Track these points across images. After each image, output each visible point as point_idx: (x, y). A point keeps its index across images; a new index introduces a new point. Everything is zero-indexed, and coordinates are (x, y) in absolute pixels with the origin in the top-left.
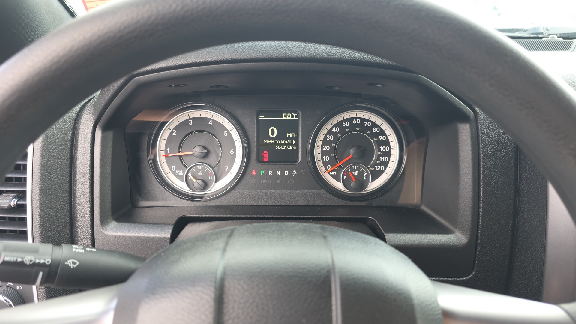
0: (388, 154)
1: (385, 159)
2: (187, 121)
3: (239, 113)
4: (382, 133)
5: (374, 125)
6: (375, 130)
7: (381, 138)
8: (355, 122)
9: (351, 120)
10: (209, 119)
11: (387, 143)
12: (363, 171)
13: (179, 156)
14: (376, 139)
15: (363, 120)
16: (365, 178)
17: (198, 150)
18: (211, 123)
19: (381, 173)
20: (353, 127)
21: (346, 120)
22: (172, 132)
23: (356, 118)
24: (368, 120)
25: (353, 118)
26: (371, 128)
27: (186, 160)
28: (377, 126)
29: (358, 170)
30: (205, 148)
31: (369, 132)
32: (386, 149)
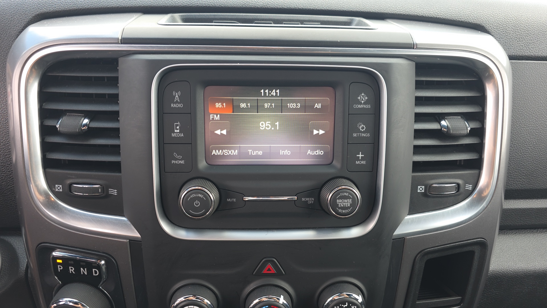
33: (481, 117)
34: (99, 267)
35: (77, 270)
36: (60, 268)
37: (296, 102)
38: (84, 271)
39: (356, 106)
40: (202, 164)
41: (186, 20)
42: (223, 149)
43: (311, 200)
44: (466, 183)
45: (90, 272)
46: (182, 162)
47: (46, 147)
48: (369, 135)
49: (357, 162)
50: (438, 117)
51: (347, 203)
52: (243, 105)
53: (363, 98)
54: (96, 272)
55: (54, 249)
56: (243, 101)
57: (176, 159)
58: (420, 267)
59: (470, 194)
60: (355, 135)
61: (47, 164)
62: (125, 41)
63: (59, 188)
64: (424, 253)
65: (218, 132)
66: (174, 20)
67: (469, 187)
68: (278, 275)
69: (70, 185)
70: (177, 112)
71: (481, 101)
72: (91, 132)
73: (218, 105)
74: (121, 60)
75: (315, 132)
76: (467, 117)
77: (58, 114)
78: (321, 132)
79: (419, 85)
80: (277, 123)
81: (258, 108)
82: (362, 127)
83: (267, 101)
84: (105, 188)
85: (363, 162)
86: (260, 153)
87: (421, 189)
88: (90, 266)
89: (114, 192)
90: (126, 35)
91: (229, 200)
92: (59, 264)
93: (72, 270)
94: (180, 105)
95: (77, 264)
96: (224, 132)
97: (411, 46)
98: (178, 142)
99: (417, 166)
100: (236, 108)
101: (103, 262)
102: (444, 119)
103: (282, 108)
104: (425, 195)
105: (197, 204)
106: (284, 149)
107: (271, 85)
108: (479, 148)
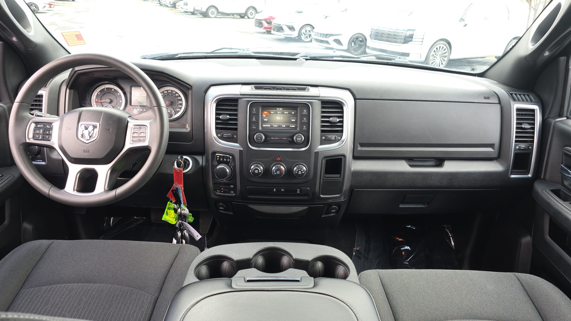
0: (181, 104)
1: (180, 106)
2: (104, 89)
3: (123, 86)
4: (179, 96)
5: (176, 93)
6: (177, 95)
7: (179, 98)
8: (169, 91)
9: (167, 91)
10: (112, 89)
11: (181, 100)
12: (172, 111)
13: (101, 102)
14: (177, 98)
15: (172, 91)
16: (172, 113)
17: (108, 101)
18: (113, 90)
19: (179, 111)
20: (172, 94)
21: (166, 91)
22: (98, 93)
23: (170, 90)
24: (174, 91)
25: (168, 90)
26: (175, 94)
27: (103, 103)
28: (177, 93)
29: (170, 110)
30: (110, 99)
31: (174, 95)
32: (181, 102)
33: (342, 117)
34: (230, 158)
35: (223, 159)
36: (218, 159)
37: (287, 112)
38: (225, 160)
39: (303, 113)
40: (260, 128)
41: (257, 88)
42: (266, 125)
43: (291, 140)
44: (338, 137)
45: (227, 160)
46: (255, 128)
47: (217, 124)
48: (307, 121)
49: (304, 129)
50: (329, 117)
51: (300, 139)
52: (272, 112)
53: (305, 111)
54: (229, 160)
55: (216, 153)
56: (272, 111)
57: (253, 127)
58: (324, 162)
59: (339, 140)
60: (303, 121)
61: (217, 128)
62: (241, 95)
63: (219, 135)
64: (326, 157)
65: (265, 120)
66: (252, 88)
67: (339, 138)
68: (281, 161)
69: (223, 134)
70: (254, 114)
71: (342, 112)
72: (230, 119)
73: (265, 112)
74: (239, 100)
75: (292, 120)
76: (339, 117)
77: (220, 114)
78: (294, 120)
79: (323, 108)
80: (282, 118)
81: (276, 113)
82: (305, 119)
83: (279, 111)
84: (233, 135)
85: (305, 129)
86: (277, 126)
87: (324, 138)
88: (227, 158)
89: (235, 136)
90: (241, 93)
91: (268, 139)
92: (218, 158)
93: (221, 159)
94: (255, 112)
95: (223, 157)
96: (267, 120)
97: (319, 97)
98: (254, 122)
99: (322, 131)
100: (270, 113)
101: (231, 157)
102: (331, 117)
103: (283, 113)
104: (325, 140)
105: (259, 138)
106: (283, 125)
107: (280, 107)
108: (342, 126)
